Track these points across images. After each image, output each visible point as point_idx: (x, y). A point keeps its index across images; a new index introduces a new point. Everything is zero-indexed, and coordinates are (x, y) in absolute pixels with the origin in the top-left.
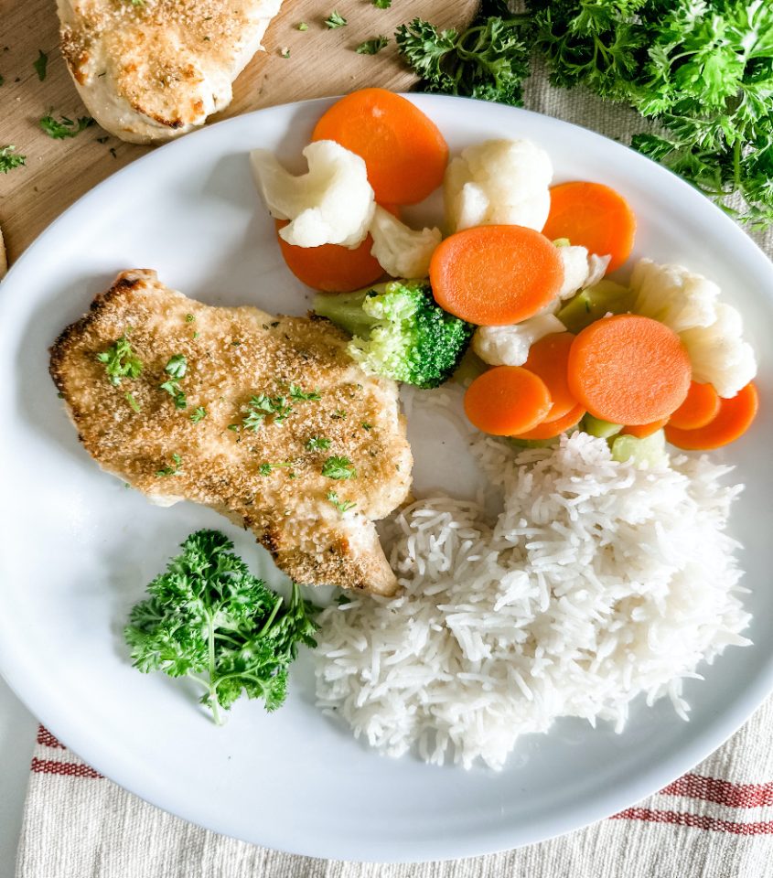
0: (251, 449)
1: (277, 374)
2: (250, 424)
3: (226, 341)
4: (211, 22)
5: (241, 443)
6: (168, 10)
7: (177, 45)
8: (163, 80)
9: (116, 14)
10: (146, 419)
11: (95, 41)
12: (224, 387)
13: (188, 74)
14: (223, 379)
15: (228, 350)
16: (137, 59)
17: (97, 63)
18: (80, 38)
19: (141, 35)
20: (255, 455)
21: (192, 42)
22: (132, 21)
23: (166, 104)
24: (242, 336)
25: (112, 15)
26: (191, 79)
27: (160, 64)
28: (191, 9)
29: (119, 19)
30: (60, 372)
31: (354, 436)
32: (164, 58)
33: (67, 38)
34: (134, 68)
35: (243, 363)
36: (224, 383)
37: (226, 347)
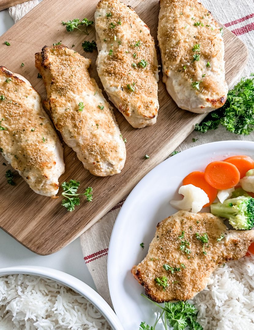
0: (197, 255)
1: (174, 241)
2: (189, 252)
3: (161, 251)
4: (150, 88)
5: (194, 257)
6: (140, 89)
7: (146, 97)
8: (147, 106)
9: (130, 95)
10: (181, 280)
11: (129, 104)
12: (175, 256)
13: (152, 102)
14: (172, 256)
15: (164, 252)
16: (140, 104)
17: (131, 109)
18: (124, 105)
19: (138, 97)
20: (199, 254)
21: (148, 95)
22: (134, 95)
23: (150, 112)
24: (160, 247)
25: (129, 96)
26: (153, 103)
27: (145, 103)
28: (145, 87)
29: (131, 96)
30: (161, 300)
31: (198, 226)
32: (145, 101)
33: (121, 106)
34: (141, 106)
35: (169, 249)
36: (174, 256)
37: (162, 252)
